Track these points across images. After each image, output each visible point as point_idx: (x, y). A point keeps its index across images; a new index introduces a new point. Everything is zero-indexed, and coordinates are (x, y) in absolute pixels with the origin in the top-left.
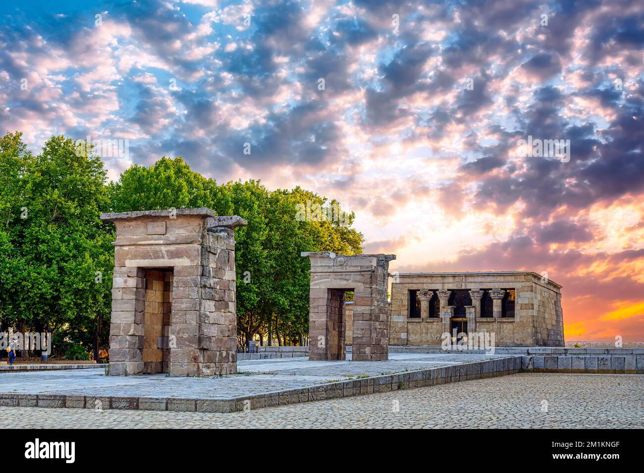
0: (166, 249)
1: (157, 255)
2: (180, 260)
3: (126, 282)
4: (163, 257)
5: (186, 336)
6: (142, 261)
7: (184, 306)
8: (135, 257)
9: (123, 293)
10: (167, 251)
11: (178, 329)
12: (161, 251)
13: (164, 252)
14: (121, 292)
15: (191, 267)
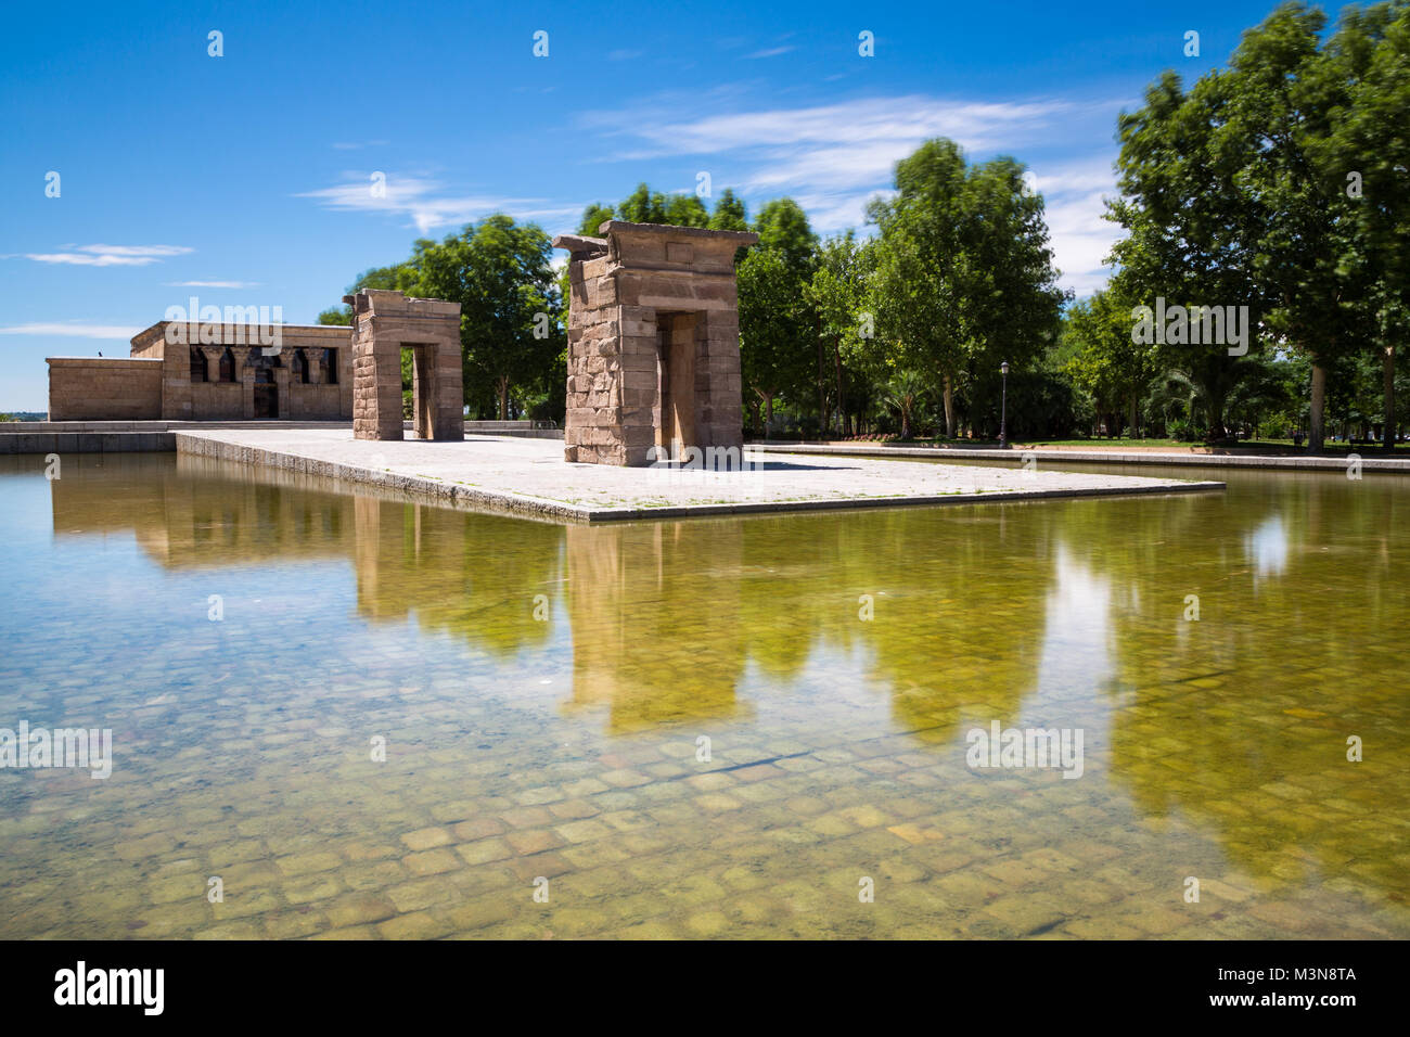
0: (695, 285)
1: (682, 292)
2: (715, 302)
3: (641, 328)
4: (691, 296)
5: (730, 407)
6: (662, 298)
7: (724, 366)
8: (651, 292)
9: (639, 344)
10: (697, 288)
11: (718, 397)
12: (688, 286)
13: (692, 288)
14: (635, 343)
15: (729, 313)
